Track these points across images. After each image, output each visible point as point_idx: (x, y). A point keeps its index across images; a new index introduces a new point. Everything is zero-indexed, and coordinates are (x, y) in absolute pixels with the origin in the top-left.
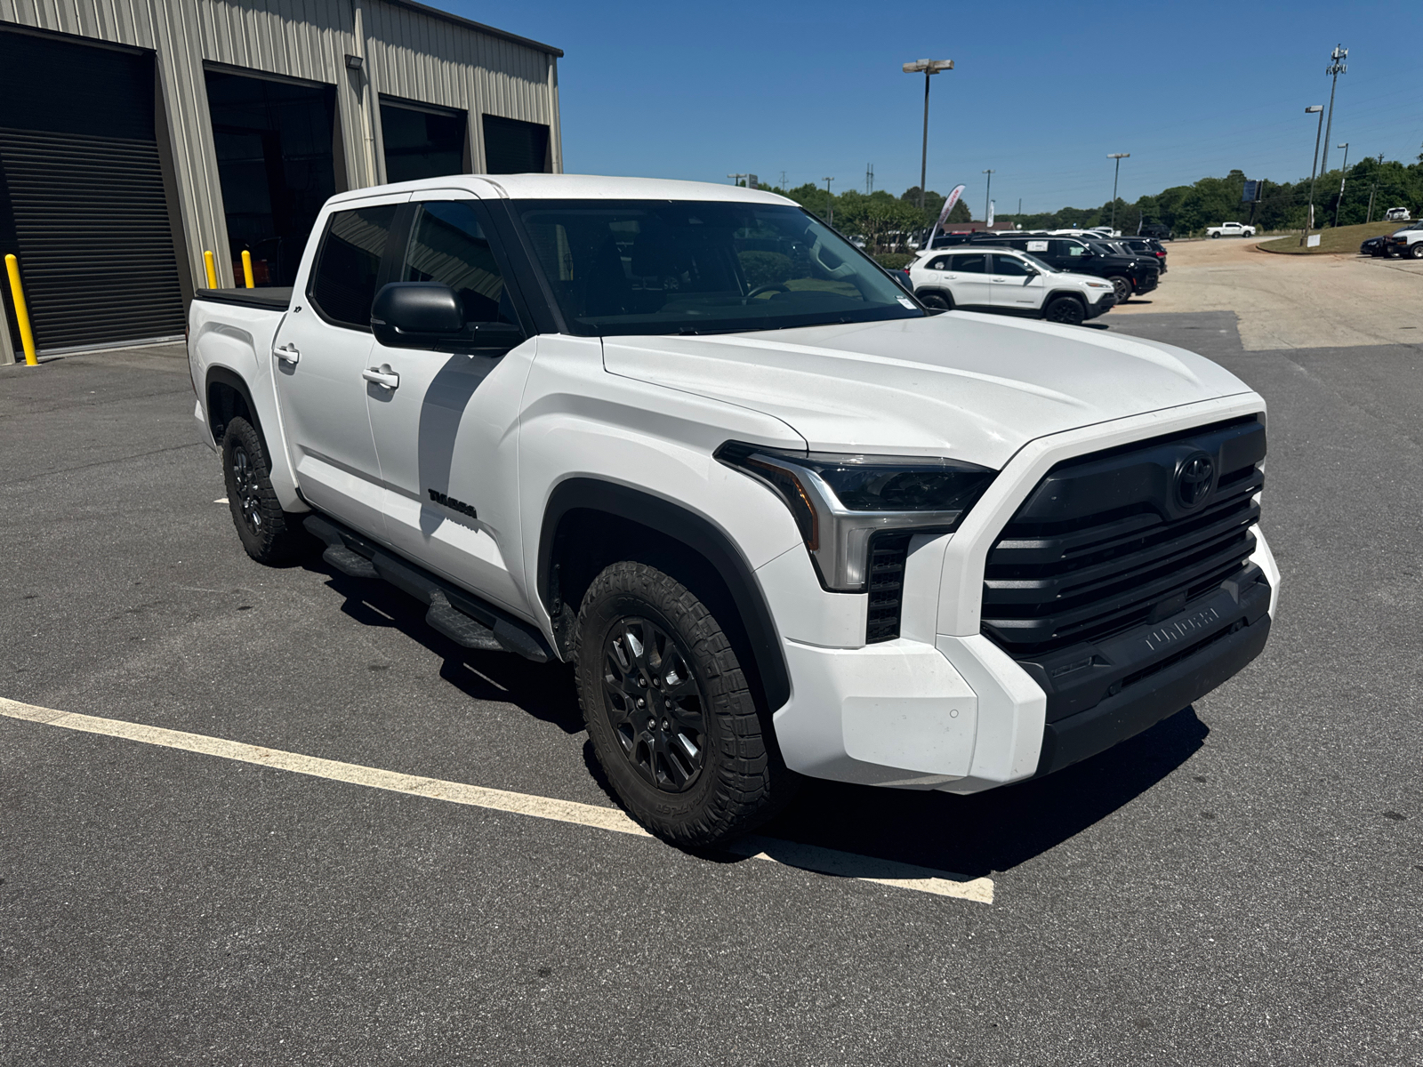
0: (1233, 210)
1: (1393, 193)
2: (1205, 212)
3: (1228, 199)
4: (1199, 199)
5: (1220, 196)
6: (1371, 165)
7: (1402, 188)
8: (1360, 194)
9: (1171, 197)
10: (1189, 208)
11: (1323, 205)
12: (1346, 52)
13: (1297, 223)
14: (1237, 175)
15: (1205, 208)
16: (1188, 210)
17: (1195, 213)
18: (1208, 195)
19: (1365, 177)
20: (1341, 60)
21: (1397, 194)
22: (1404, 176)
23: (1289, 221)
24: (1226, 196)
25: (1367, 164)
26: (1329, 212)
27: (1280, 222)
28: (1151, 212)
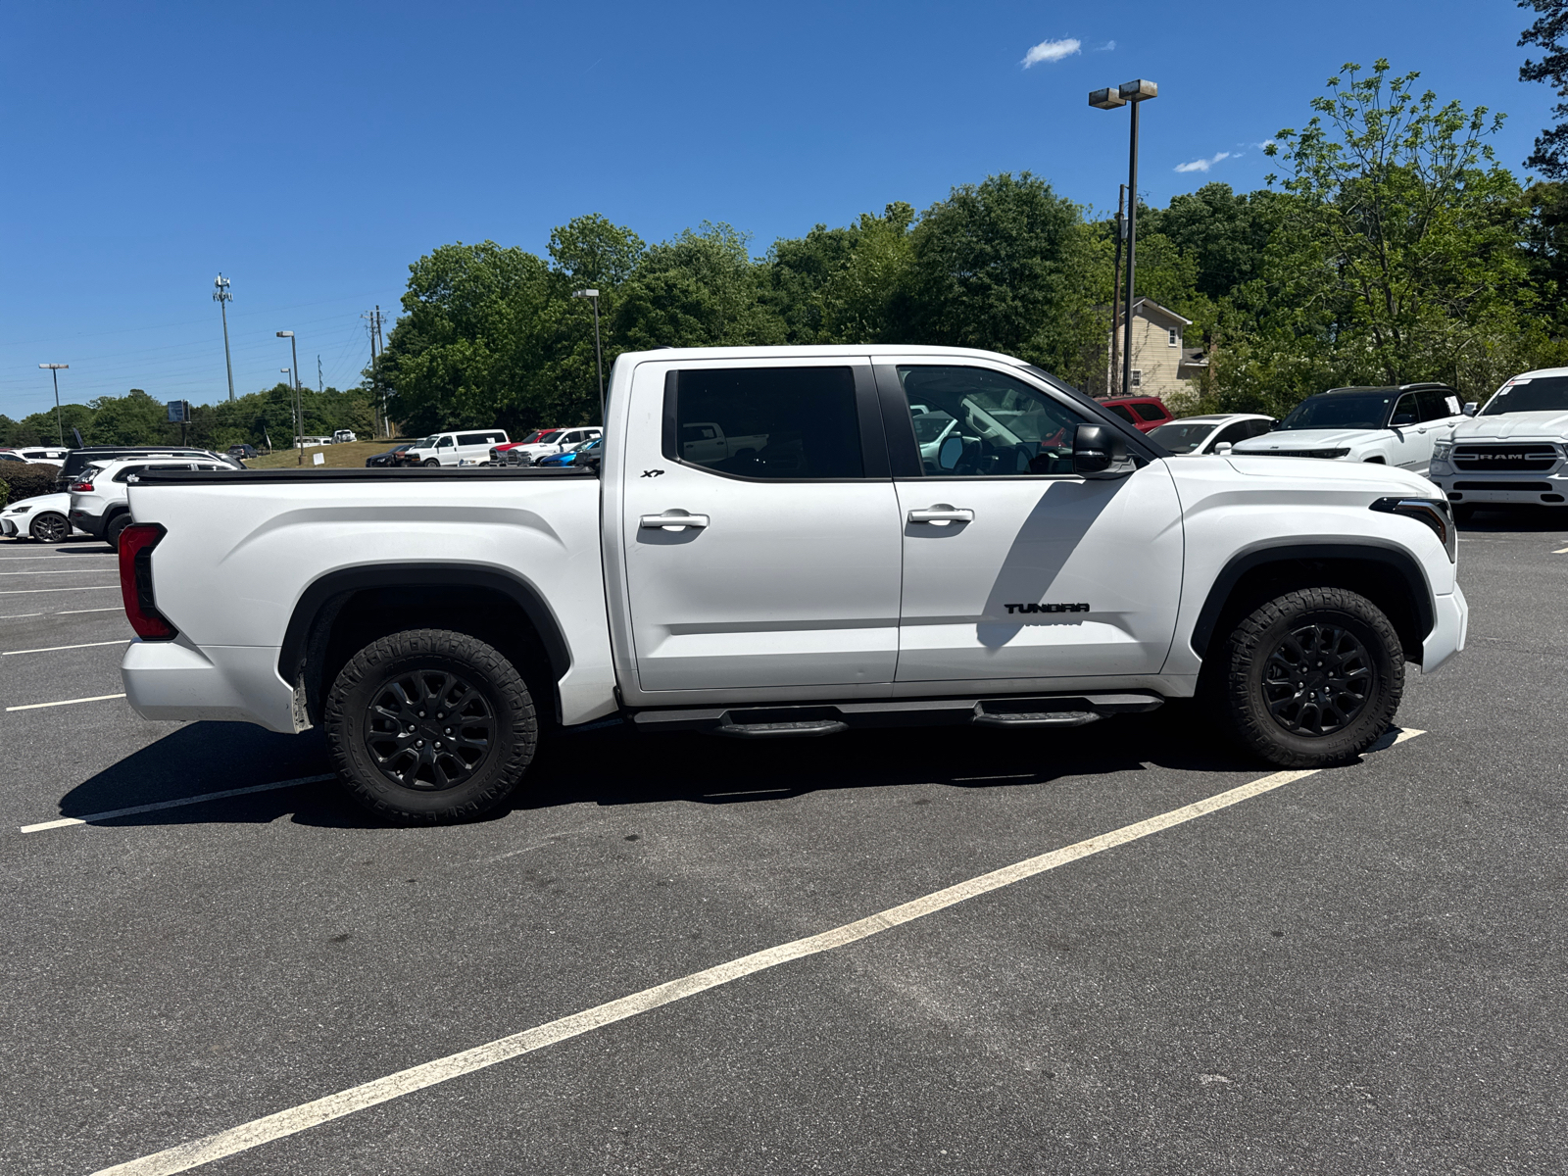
0: (154, 431)
1: (311, 418)
2: (122, 433)
3: (146, 420)
4: (112, 418)
5: (136, 416)
6: (286, 391)
7: (319, 413)
8: (282, 418)
9: (72, 416)
10: (103, 428)
11: (248, 428)
12: (228, 282)
13: (225, 445)
14: (137, 394)
15: (121, 429)
16: (103, 431)
17: (112, 433)
18: (122, 414)
19: (282, 402)
20: (225, 288)
21: (315, 418)
22: (317, 402)
23: (219, 444)
24: (143, 417)
25: (281, 389)
26: (257, 434)
27: (208, 444)
28: (49, 431)
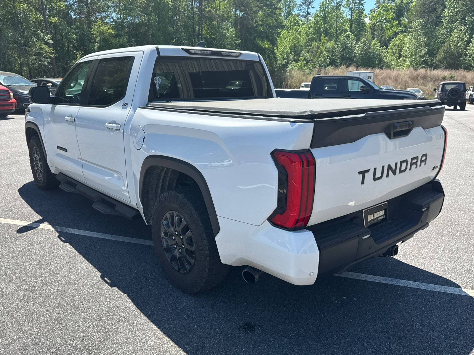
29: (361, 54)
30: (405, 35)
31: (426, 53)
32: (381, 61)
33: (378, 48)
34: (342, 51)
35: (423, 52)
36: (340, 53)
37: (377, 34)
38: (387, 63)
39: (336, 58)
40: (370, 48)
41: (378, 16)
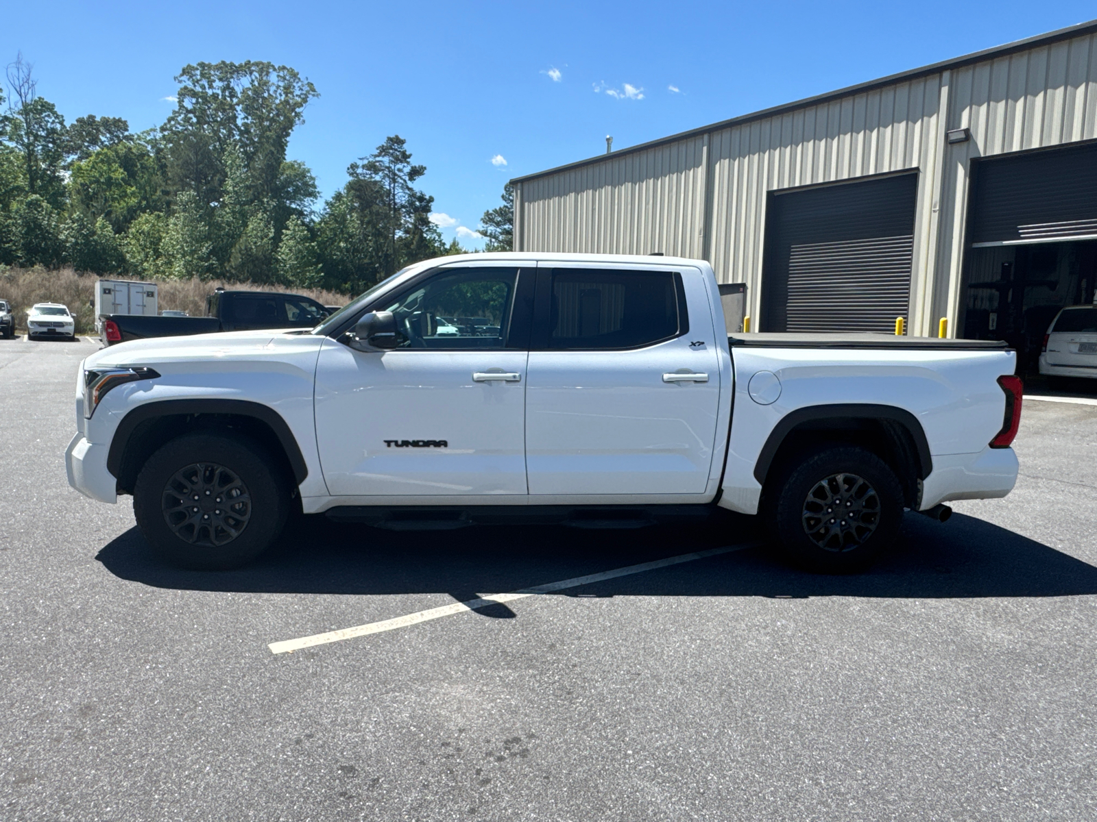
29: (76, 243)
30: (159, 215)
31: (211, 253)
32: (121, 259)
33: (112, 235)
34: (26, 233)
35: (204, 250)
36: (23, 238)
37: (99, 207)
38: (136, 266)
39: (14, 248)
40: (94, 233)
41: (91, 171)
